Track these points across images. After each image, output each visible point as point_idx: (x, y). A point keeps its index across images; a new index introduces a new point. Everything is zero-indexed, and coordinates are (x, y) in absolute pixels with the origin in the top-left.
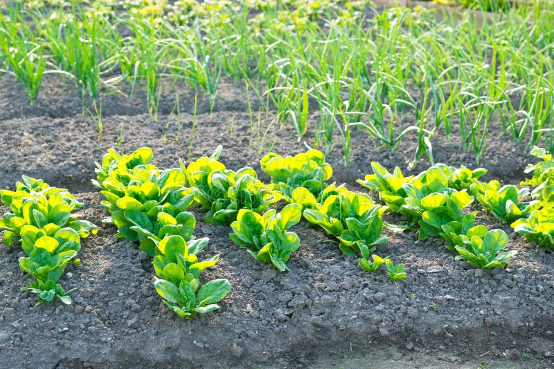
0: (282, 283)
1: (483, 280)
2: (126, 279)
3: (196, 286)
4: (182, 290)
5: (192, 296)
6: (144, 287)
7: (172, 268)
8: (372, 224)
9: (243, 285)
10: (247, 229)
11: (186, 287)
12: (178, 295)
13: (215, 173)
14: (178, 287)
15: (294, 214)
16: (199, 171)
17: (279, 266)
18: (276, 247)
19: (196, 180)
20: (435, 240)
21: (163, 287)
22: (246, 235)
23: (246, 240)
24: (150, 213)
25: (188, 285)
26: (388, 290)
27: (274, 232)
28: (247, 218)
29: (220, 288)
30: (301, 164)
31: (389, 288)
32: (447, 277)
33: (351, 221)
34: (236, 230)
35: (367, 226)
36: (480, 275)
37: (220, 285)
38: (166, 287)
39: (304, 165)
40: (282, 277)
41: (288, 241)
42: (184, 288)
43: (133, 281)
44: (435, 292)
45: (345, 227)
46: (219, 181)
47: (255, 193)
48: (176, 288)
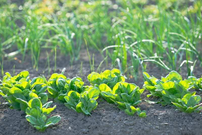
0: (87, 120)
1: (185, 117)
2: (14, 120)
3: (45, 119)
4: (38, 120)
5: (43, 123)
6: (22, 122)
7: (34, 111)
8: (134, 95)
9: (69, 121)
10: (73, 100)
11: (40, 119)
12: (37, 122)
13: (60, 78)
14: (37, 118)
15: (96, 93)
16: (53, 80)
17: (85, 112)
18: (84, 105)
19: (51, 84)
20: (170, 105)
21: (30, 118)
22: (72, 102)
23: (72, 105)
24: (25, 94)
25: (41, 118)
26: (137, 121)
27: (84, 98)
28: (72, 95)
29: (56, 119)
30: (107, 76)
31: (137, 120)
32: (168, 116)
33: (124, 95)
34: (67, 100)
35: (132, 97)
36: (184, 115)
37: (56, 118)
38: (31, 118)
39: (109, 76)
40: (87, 118)
41: (91, 103)
42: (39, 119)
43: (17, 120)
44: (160, 122)
45: (121, 98)
46: (61, 82)
47: (80, 87)
48: (36, 119)
